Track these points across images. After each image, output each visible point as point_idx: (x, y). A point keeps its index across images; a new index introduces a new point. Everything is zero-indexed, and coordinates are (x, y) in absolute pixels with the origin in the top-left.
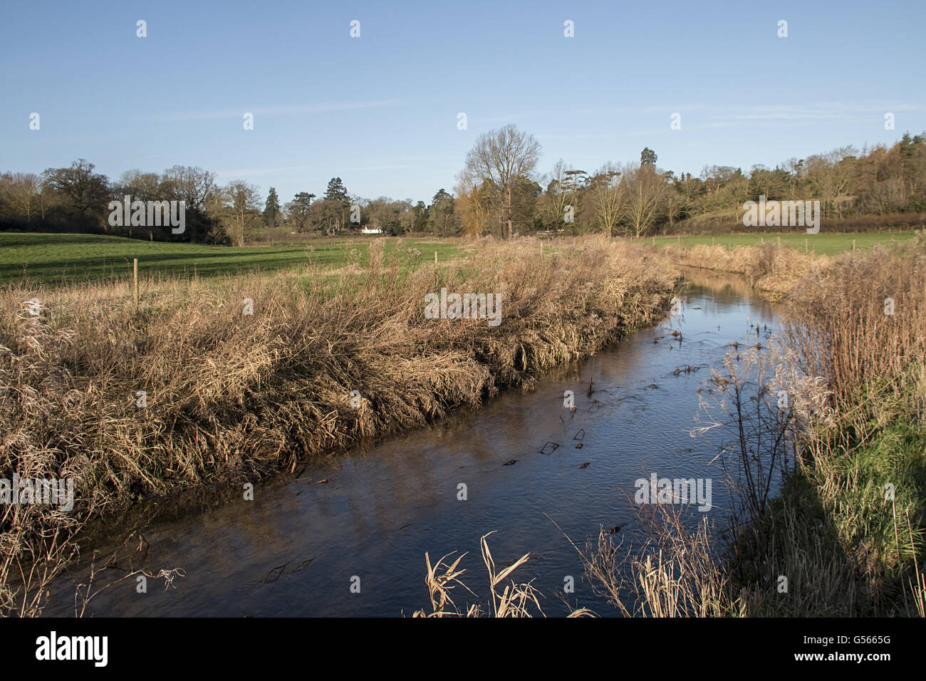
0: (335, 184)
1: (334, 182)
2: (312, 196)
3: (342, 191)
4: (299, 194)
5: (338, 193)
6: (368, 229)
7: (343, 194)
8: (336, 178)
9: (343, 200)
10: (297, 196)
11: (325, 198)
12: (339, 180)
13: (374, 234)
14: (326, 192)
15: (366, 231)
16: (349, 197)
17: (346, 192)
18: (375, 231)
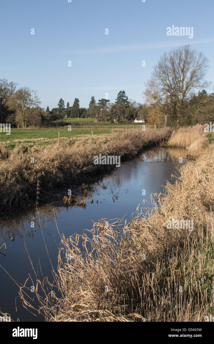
0: (122, 94)
1: (121, 93)
2: (108, 101)
3: (125, 99)
4: (101, 100)
5: (123, 100)
6: (137, 120)
7: (126, 100)
8: (122, 91)
9: (126, 103)
10: (100, 101)
11: (116, 102)
12: (124, 92)
13: (139, 123)
14: (117, 99)
15: (136, 121)
16: (129, 102)
17: (127, 99)
18: (141, 121)
